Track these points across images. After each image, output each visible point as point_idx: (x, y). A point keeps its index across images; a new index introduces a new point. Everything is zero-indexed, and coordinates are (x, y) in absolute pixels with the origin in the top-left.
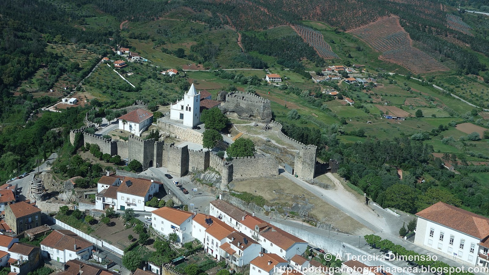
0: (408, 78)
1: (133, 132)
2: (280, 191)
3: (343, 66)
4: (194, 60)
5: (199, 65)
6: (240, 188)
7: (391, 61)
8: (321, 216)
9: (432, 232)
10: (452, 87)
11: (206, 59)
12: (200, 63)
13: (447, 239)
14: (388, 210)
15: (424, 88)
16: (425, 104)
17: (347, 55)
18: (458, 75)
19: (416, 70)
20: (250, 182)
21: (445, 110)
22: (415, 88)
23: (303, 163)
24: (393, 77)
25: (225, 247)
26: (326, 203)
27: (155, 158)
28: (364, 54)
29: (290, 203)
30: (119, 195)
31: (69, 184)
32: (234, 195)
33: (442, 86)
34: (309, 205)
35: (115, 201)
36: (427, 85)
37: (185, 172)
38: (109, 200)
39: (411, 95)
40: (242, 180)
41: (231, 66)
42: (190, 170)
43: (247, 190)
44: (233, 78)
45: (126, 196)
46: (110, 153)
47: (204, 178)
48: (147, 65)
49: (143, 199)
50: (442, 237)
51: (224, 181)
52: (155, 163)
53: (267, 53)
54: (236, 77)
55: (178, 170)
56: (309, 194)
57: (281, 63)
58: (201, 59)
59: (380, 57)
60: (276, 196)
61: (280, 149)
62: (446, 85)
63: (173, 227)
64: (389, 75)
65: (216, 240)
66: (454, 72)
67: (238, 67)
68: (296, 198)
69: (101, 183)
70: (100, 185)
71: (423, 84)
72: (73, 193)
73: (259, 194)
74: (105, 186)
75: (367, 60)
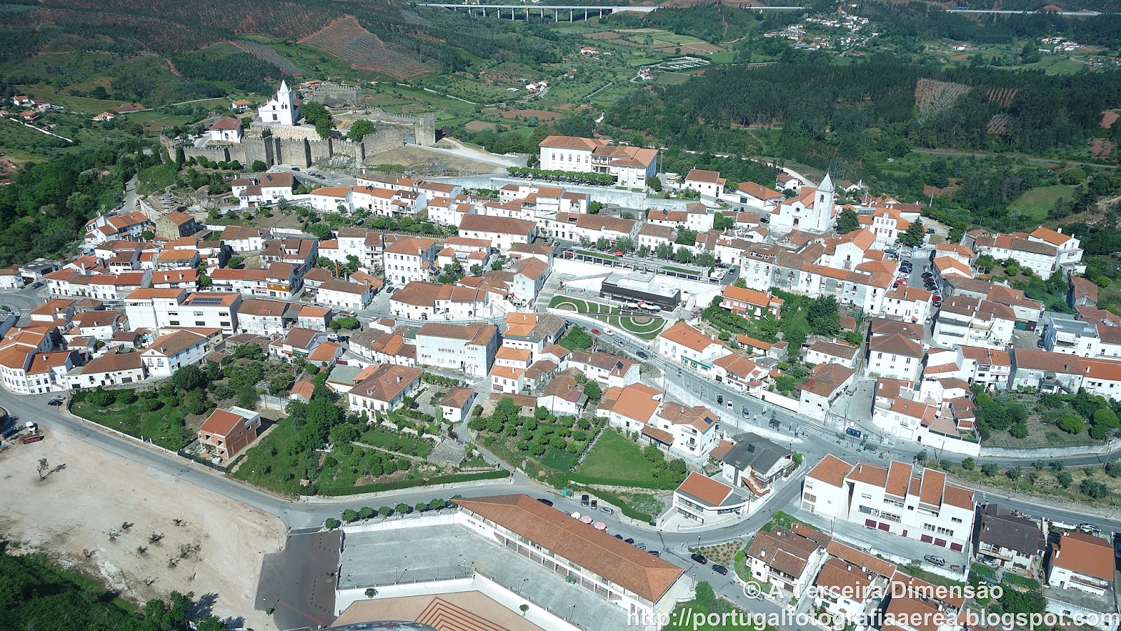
0: (394, 85)
1: (230, 140)
2: (413, 158)
3: (317, 81)
4: (124, 99)
5: (135, 104)
6: (376, 163)
7: (368, 68)
8: (458, 168)
9: (554, 156)
10: (444, 88)
11: (140, 94)
12: (134, 102)
13: (566, 158)
14: (507, 155)
15: (416, 93)
16: (424, 109)
17: (314, 69)
18: (445, 74)
19: (399, 75)
20: (383, 155)
21: (448, 112)
22: (406, 94)
23: (425, 130)
24: (377, 85)
25: (394, 203)
26: (457, 158)
27: (275, 156)
28: (333, 65)
29: (427, 164)
30: (264, 190)
31: (202, 193)
32: (372, 169)
33: (434, 89)
34: (444, 163)
35: (260, 197)
36: (416, 89)
37: (309, 164)
38: (253, 198)
39: (404, 102)
40: (374, 156)
41: (181, 100)
42: (313, 160)
43: (383, 162)
44: (190, 112)
45: (271, 189)
46: (224, 160)
47: (333, 164)
48: (66, 113)
49: (290, 189)
50: (562, 157)
51: (359, 159)
52: (276, 161)
53: (216, 78)
54: (195, 110)
55: (304, 162)
56: (439, 154)
57: (241, 88)
58: (134, 97)
59: (354, 66)
60: (411, 162)
61: (394, 126)
62: (437, 87)
63: (336, 201)
64: (372, 85)
65: (384, 200)
66: (439, 72)
67: (190, 99)
68: (429, 160)
69: (234, 185)
70: (234, 188)
71: (412, 89)
72: (210, 200)
73: (395, 163)
74: (241, 187)
75: (338, 71)
